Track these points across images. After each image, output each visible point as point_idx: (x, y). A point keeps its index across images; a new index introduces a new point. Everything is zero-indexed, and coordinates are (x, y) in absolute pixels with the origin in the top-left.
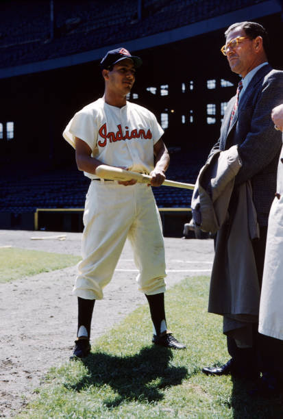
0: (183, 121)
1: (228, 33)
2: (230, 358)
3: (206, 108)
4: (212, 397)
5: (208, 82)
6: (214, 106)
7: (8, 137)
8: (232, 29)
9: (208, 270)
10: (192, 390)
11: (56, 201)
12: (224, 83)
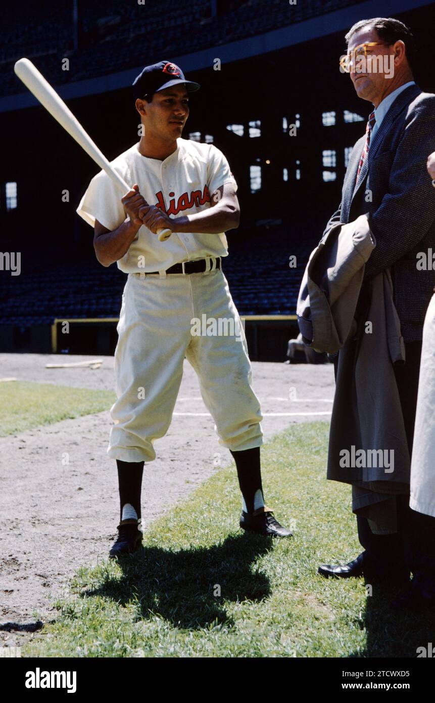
0: (286, 178)
1: (349, 37)
2: (362, 550)
3: (322, 157)
4: (334, 611)
5: (324, 115)
6: (334, 153)
7: (8, 206)
8: (357, 30)
9: (327, 413)
10: (302, 601)
11: (86, 307)
12: (349, 117)
